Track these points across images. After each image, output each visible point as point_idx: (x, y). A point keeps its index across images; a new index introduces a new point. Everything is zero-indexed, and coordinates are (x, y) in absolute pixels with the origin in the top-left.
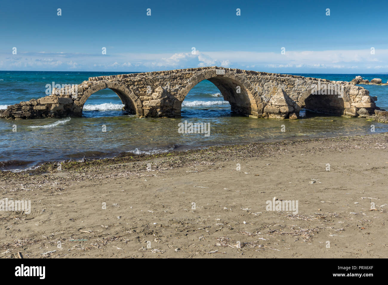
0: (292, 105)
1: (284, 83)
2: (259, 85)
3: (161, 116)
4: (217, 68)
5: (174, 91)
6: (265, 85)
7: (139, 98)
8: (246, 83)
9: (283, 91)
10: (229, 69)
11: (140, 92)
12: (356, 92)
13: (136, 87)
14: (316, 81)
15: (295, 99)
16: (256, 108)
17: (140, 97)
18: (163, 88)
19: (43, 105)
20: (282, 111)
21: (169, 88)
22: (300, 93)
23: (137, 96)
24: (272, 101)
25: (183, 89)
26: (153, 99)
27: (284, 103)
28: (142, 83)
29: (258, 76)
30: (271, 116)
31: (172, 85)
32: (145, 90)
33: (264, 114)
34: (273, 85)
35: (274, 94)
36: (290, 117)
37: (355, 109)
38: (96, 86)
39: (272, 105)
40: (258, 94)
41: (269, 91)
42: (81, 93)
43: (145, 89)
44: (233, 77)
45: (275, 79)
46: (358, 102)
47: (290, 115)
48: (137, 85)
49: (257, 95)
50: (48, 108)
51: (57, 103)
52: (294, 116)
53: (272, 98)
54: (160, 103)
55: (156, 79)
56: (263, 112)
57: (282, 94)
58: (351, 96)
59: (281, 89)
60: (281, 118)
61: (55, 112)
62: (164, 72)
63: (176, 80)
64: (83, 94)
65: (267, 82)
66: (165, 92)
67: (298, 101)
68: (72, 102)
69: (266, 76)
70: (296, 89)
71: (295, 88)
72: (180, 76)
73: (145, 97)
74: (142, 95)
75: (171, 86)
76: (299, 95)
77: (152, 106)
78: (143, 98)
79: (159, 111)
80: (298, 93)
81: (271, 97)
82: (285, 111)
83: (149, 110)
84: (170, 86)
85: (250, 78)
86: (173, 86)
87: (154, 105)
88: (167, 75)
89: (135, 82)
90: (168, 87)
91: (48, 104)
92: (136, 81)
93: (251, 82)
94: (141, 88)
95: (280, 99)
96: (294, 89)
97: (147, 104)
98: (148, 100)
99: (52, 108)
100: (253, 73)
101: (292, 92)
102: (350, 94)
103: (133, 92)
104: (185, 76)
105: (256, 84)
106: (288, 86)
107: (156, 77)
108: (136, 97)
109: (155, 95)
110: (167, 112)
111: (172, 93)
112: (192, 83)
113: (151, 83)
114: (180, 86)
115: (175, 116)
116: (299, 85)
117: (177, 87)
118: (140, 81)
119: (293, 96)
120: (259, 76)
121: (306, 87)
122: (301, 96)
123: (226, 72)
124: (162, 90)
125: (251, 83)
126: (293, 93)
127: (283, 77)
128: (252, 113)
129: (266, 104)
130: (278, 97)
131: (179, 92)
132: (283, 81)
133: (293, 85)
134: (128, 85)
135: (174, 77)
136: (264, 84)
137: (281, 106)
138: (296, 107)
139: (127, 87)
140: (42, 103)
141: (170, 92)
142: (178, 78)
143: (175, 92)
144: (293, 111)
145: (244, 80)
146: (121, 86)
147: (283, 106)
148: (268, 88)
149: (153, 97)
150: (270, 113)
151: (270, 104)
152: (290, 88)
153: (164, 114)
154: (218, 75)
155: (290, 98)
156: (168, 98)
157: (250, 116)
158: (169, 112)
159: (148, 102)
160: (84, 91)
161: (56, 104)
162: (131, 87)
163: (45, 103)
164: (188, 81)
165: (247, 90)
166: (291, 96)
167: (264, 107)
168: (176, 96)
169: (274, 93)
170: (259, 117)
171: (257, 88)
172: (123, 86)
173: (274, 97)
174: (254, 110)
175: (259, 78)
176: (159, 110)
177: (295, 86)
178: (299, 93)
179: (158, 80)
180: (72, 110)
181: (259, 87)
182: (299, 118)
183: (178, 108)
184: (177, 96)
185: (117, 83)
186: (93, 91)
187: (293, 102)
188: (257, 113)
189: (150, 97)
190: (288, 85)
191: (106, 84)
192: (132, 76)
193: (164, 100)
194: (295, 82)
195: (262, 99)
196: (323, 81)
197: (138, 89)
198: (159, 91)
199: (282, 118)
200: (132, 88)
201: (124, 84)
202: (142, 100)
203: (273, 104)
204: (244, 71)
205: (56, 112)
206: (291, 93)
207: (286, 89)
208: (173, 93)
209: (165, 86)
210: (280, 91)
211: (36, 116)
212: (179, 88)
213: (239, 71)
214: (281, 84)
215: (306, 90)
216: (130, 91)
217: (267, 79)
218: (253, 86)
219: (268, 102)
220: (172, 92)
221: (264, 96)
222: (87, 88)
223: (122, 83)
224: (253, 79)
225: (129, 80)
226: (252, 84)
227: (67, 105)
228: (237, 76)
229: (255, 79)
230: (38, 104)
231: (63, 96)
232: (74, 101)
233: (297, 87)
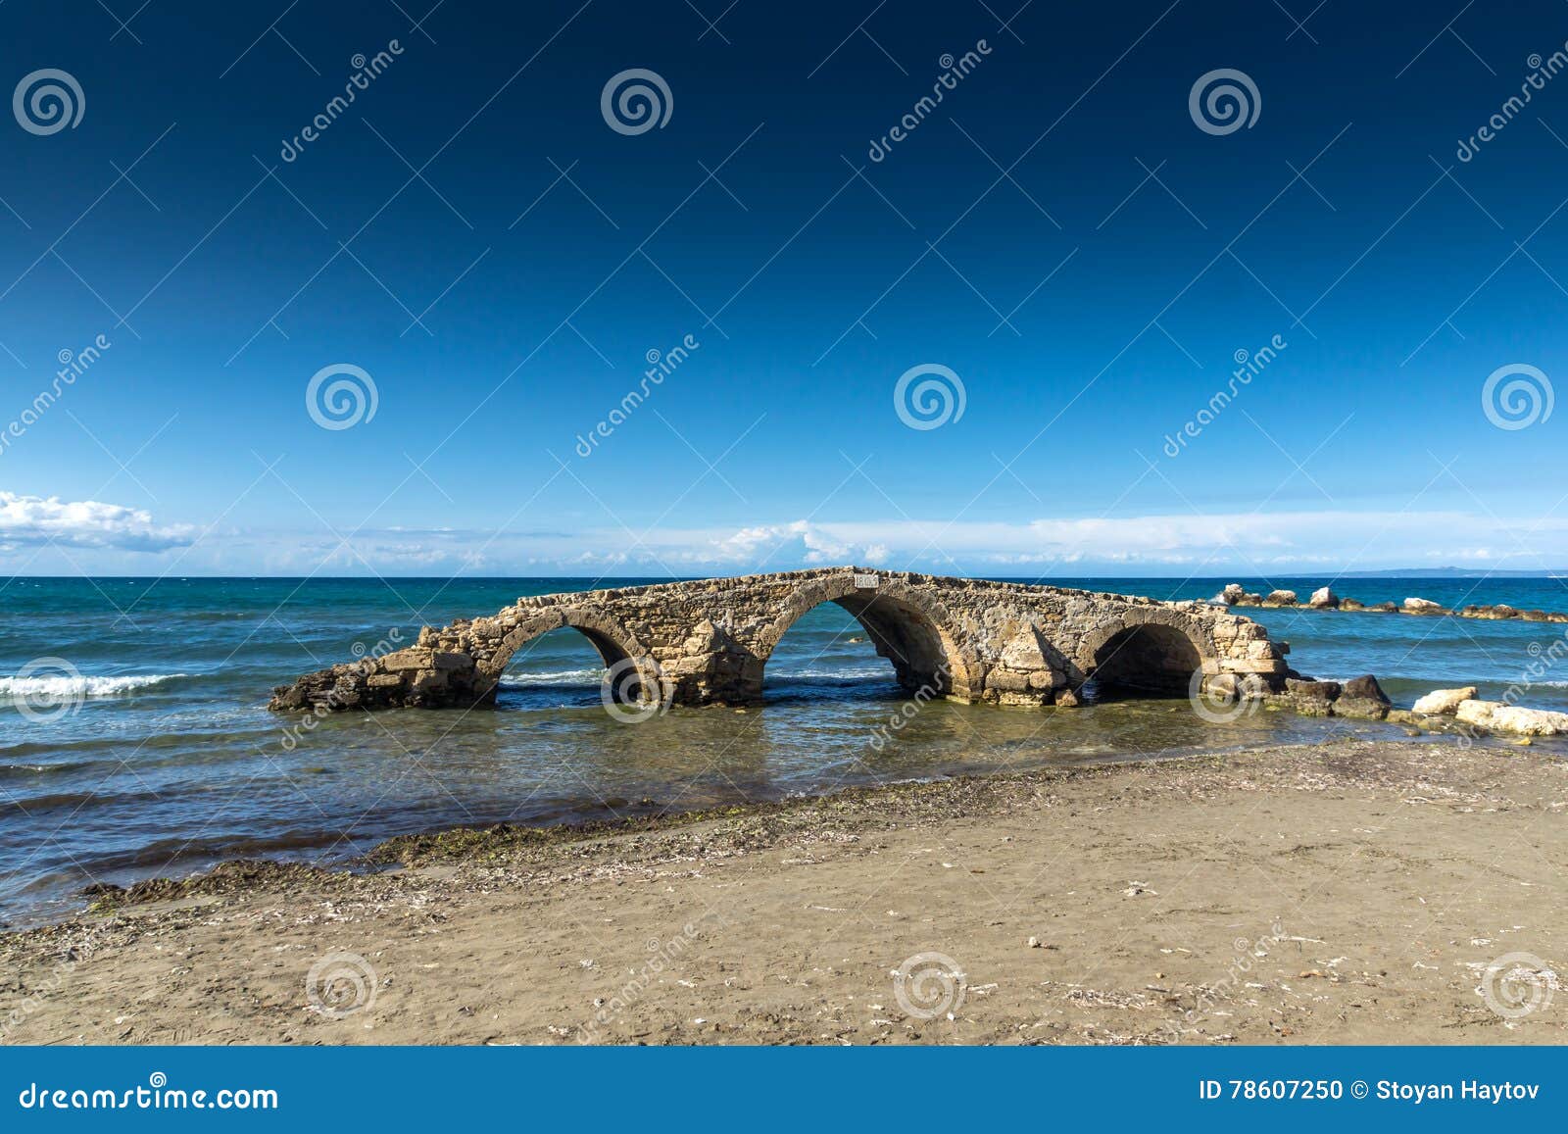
0: (1062, 667)
1: (1037, 607)
2: (970, 615)
3: (707, 701)
4: (856, 571)
5: (743, 633)
6: (985, 615)
7: (649, 652)
8: (934, 610)
9: (1035, 630)
10: (890, 572)
11: (652, 635)
12: (1231, 632)
13: (641, 623)
14: (1120, 603)
15: (1068, 652)
16: (964, 676)
17: (654, 649)
18: (713, 625)
19: (394, 672)
20: (1035, 683)
21: (730, 624)
22: (1080, 635)
23: (646, 646)
24: (1007, 658)
25: (768, 626)
26: (686, 654)
27: (1040, 664)
28: (659, 612)
29: (966, 590)
30: (1006, 699)
31: (739, 618)
32: (665, 632)
33: (987, 692)
34: (1007, 615)
35: (1011, 638)
36: (1058, 702)
38: (535, 621)
39: (1006, 667)
40: (967, 637)
41: (998, 631)
42: (497, 640)
43: (665, 626)
44: (901, 595)
45: (1011, 598)
46: (1238, 657)
47: (1057, 696)
48: (645, 618)
49: (965, 642)
50: (406, 680)
51: (431, 668)
52: (1068, 697)
53: (1005, 650)
54: (706, 665)
55: (696, 600)
56: (983, 688)
57: (1032, 638)
59: (1029, 623)
60: (1034, 703)
61: (424, 692)
62: (717, 583)
63: (748, 604)
64: (502, 643)
65: (992, 606)
66: (719, 636)
67: (1076, 657)
68: (471, 663)
69: (987, 590)
70: (1069, 623)
71: (1066, 621)
72: (759, 594)
73: (666, 650)
74: (657, 644)
75: (736, 621)
76: (1078, 639)
77: (685, 675)
78: (661, 651)
79: (704, 687)
80: (1075, 634)
81: (1004, 646)
82: (1043, 685)
83: (678, 684)
84: (734, 619)
85: (946, 596)
86: (741, 619)
87: (690, 670)
88: (724, 589)
89: (640, 609)
90: (726, 622)
91: (405, 670)
92: (644, 607)
93: (949, 605)
94: (654, 625)
95: (1028, 651)
96: (1063, 624)
97: (670, 668)
98: (675, 657)
99: (417, 681)
100: (954, 583)
101: (1060, 633)
102: (1215, 636)
103: (633, 637)
104: (774, 593)
105: (961, 613)
106: (1048, 616)
107: (696, 596)
108: (643, 650)
109: (693, 644)
110: (726, 688)
111: (739, 639)
112: (791, 611)
113: (683, 611)
114: (759, 618)
115: (747, 700)
116: (1076, 614)
117: (752, 621)
118: (653, 606)
119: (1063, 642)
120: (970, 589)
121: (1097, 618)
122: (1084, 642)
123: (881, 581)
124: (711, 631)
125: (949, 610)
126: (1062, 636)
127: (1032, 594)
128: (953, 691)
129: (990, 665)
130: (1023, 646)
131: (756, 636)
132: (1033, 605)
133: (1060, 613)
134: (621, 618)
135: (743, 595)
136: (984, 611)
137: (1033, 671)
138: (1072, 673)
139: (619, 623)
140: (389, 667)
141: (733, 634)
142: (754, 598)
143: (747, 636)
144: (1066, 684)
145: (930, 601)
146: (602, 619)
147: (1038, 670)
148: (994, 622)
149: (688, 650)
150: (1004, 690)
151: (1001, 664)
152: (1053, 622)
153: (718, 695)
154: (860, 590)
155: (1054, 649)
156: (728, 651)
157: (948, 697)
158: (732, 690)
159: (675, 661)
160: (504, 634)
161: (427, 669)
162: (628, 624)
163: (398, 667)
164: (781, 605)
165: (938, 627)
166: (1056, 644)
167: (986, 674)
168: (750, 644)
169: (1011, 635)
170: (974, 702)
171: (965, 621)
172: (609, 619)
173: (1011, 648)
174: (958, 682)
175: (970, 596)
176: (703, 684)
177: (1066, 616)
178: (1078, 636)
179: (702, 603)
180: (470, 686)
181: (970, 619)
182: (1082, 702)
183: (754, 676)
184: (752, 646)
185: (593, 611)
186: (529, 635)
187: (1062, 658)
188: (968, 689)
189: (678, 650)
190: (1048, 613)
191: (564, 618)
192: (634, 594)
193: (718, 657)
194: (1066, 606)
195: (979, 652)
196: (1141, 603)
197: (647, 627)
198: (706, 632)
199: (1037, 704)
200: (632, 627)
201: (612, 613)
202: (658, 657)
203: (1010, 664)
204: (930, 578)
205: (428, 692)
206: (1057, 635)
207: (1043, 623)
208: (742, 638)
209: (720, 619)
210: (1027, 630)
211: (372, 703)
212: (758, 624)
213: (915, 579)
214: (1029, 613)
215: (1097, 627)
216: (628, 634)
217: (992, 597)
218: (953, 616)
219: (996, 660)
220: (737, 635)
221: (984, 645)
222: (514, 627)
223: (606, 613)
224: (952, 599)
225: (624, 603)
226: (951, 612)
227: (456, 672)
228: (910, 592)
229: (959, 599)
230: (381, 671)
231: (448, 648)
232: (475, 660)
233: (1073, 620)
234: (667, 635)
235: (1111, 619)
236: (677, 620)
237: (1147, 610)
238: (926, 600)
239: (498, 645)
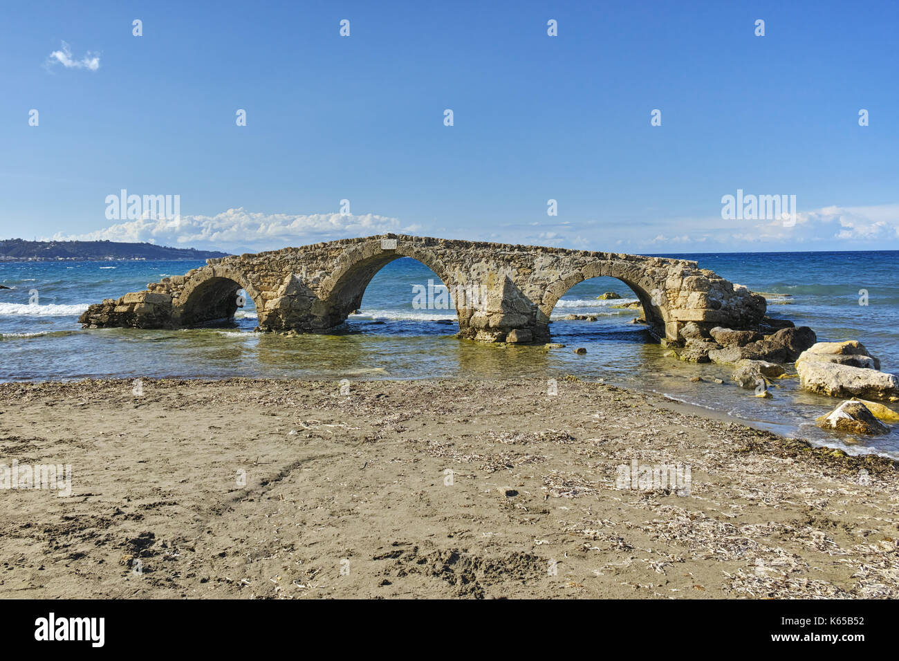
0: (530, 311)
1: (512, 263)
2: (461, 269)
3: (286, 328)
4: (388, 237)
5: (313, 283)
6: (472, 269)
7: (260, 294)
8: (434, 265)
9: (507, 281)
11: (261, 284)
12: (677, 284)
13: (255, 275)
14: (581, 259)
15: (535, 299)
17: (263, 292)
18: (294, 277)
19: (127, 304)
20: (493, 323)
21: (304, 276)
22: (546, 286)
23: (258, 290)
25: (327, 277)
27: (497, 308)
28: (264, 268)
30: (479, 335)
31: (310, 271)
32: (268, 281)
33: (469, 329)
34: (488, 269)
35: (491, 288)
36: (507, 339)
37: (675, 325)
38: (200, 274)
39: (483, 310)
41: (481, 282)
43: (268, 278)
45: (492, 255)
46: (681, 306)
48: (257, 272)
50: (131, 309)
51: (143, 302)
52: (512, 336)
54: (280, 304)
55: (285, 260)
56: (467, 326)
57: (502, 288)
58: (670, 294)
59: (504, 276)
60: (492, 339)
61: (142, 316)
62: (305, 248)
63: (315, 262)
65: (478, 262)
66: (294, 282)
67: (542, 304)
68: (169, 301)
69: (483, 249)
70: (536, 276)
71: (535, 274)
72: (322, 255)
73: (270, 294)
74: (264, 289)
75: (308, 273)
76: (544, 289)
77: (273, 310)
78: (266, 294)
79: (283, 319)
80: (542, 285)
82: (497, 325)
83: (268, 316)
85: (444, 254)
86: (311, 272)
87: (273, 307)
89: (255, 266)
90: (302, 275)
91: (132, 303)
92: (257, 265)
93: (445, 262)
94: (263, 276)
95: (497, 298)
96: (532, 276)
97: (268, 306)
98: (272, 298)
99: (136, 311)
100: (461, 244)
101: (529, 285)
102: (667, 288)
103: (251, 284)
104: (330, 254)
105: (454, 267)
106: (520, 270)
108: (256, 293)
109: (281, 290)
110: (301, 320)
111: (310, 286)
112: (341, 267)
113: (278, 267)
114: (321, 272)
116: (543, 268)
117: (317, 274)
118: (261, 264)
119: (531, 291)
121: (559, 272)
122: (549, 291)
123: (399, 243)
124: (290, 281)
125: (446, 266)
126: (531, 286)
127: (508, 252)
129: (474, 309)
130: (496, 293)
131: (322, 284)
132: (509, 261)
133: (530, 268)
134: (246, 272)
135: (312, 256)
136: (470, 266)
137: (495, 313)
138: (537, 317)
139: (243, 275)
140: (125, 301)
141: (307, 284)
142: (319, 258)
143: (315, 285)
145: (431, 258)
146: (234, 273)
149: (278, 294)
150: (478, 328)
152: (524, 274)
153: (292, 325)
154: (383, 251)
155: (524, 297)
156: (299, 294)
158: (304, 321)
159: (271, 301)
160: (185, 281)
161: (141, 303)
162: (248, 276)
163: (128, 302)
164: (335, 262)
166: (526, 293)
167: (471, 315)
168: (317, 291)
169: (490, 286)
171: (457, 274)
172: (238, 273)
173: (490, 295)
175: (462, 255)
176: (282, 316)
177: (534, 270)
178: (544, 287)
179: (288, 262)
180: (169, 314)
181: (461, 272)
183: (318, 313)
187: (531, 305)
189: (275, 294)
190: (519, 268)
191: (213, 271)
193: (291, 298)
194: (535, 261)
197: (260, 278)
199: (494, 341)
200: (250, 278)
202: (265, 298)
204: (442, 241)
206: (527, 286)
207: (516, 276)
208: (312, 286)
209: (299, 273)
210: (499, 282)
211: (117, 322)
212: (321, 276)
213: (429, 242)
214: (505, 267)
215: (560, 279)
216: (249, 282)
217: (478, 255)
218: (448, 270)
220: (309, 284)
222: (189, 278)
223: (236, 269)
224: (448, 257)
225: (246, 262)
227: (159, 306)
228: (418, 252)
229: (454, 256)
230: (122, 304)
231: (160, 290)
232: (173, 298)
233: (540, 273)
234: (269, 283)
235: (572, 273)
236: (274, 273)
237: (604, 264)
238: (428, 258)
239: (182, 289)
